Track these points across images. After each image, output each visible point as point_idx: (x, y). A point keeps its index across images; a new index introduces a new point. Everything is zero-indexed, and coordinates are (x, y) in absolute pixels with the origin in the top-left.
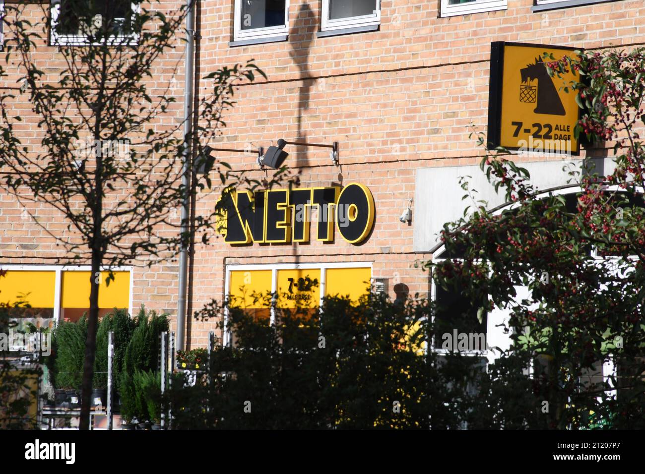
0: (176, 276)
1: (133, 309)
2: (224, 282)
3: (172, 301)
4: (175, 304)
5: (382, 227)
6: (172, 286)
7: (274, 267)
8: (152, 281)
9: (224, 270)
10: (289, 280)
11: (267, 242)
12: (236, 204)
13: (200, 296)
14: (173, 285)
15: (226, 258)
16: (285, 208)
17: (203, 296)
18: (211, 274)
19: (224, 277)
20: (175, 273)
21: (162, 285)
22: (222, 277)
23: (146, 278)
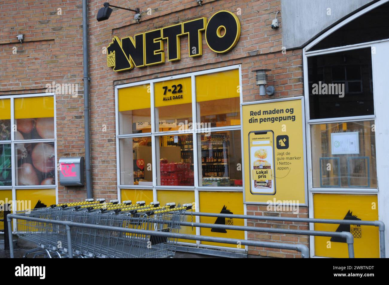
0: (82, 96)
1: (57, 117)
2: (114, 96)
3: (80, 111)
4: (82, 112)
5: (249, 38)
6: (80, 103)
7: (151, 82)
8: (68, 100)
9: (114, 89)
10: (164, 88)
11: (146, 65)
12: (121, 46)
13: (98, 107)
14: (80, 101)
15: (114, 81)
16: (160, 41)
17: (100, 106)
18: (105, 92)
19: (114, 93)
20: (81, 95)
21: (74, 102)
22: (113, 93)
23: (64, 99)
